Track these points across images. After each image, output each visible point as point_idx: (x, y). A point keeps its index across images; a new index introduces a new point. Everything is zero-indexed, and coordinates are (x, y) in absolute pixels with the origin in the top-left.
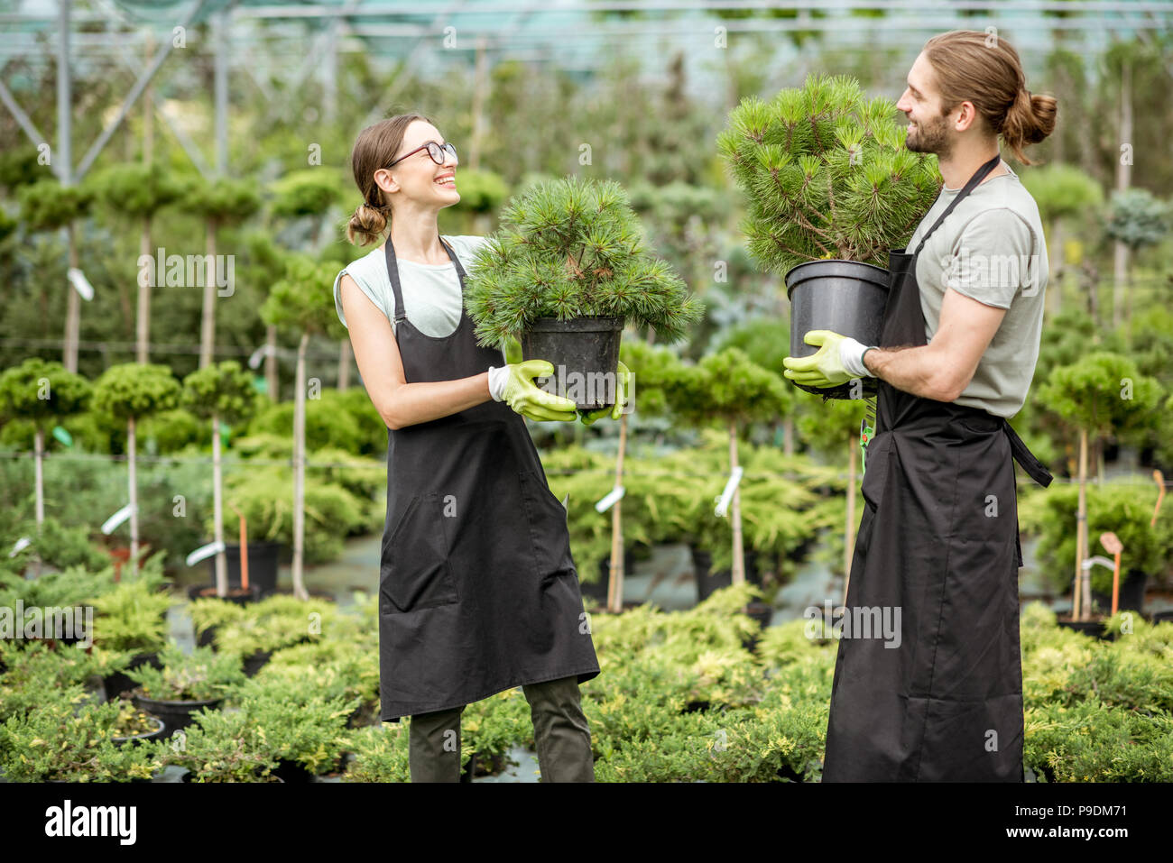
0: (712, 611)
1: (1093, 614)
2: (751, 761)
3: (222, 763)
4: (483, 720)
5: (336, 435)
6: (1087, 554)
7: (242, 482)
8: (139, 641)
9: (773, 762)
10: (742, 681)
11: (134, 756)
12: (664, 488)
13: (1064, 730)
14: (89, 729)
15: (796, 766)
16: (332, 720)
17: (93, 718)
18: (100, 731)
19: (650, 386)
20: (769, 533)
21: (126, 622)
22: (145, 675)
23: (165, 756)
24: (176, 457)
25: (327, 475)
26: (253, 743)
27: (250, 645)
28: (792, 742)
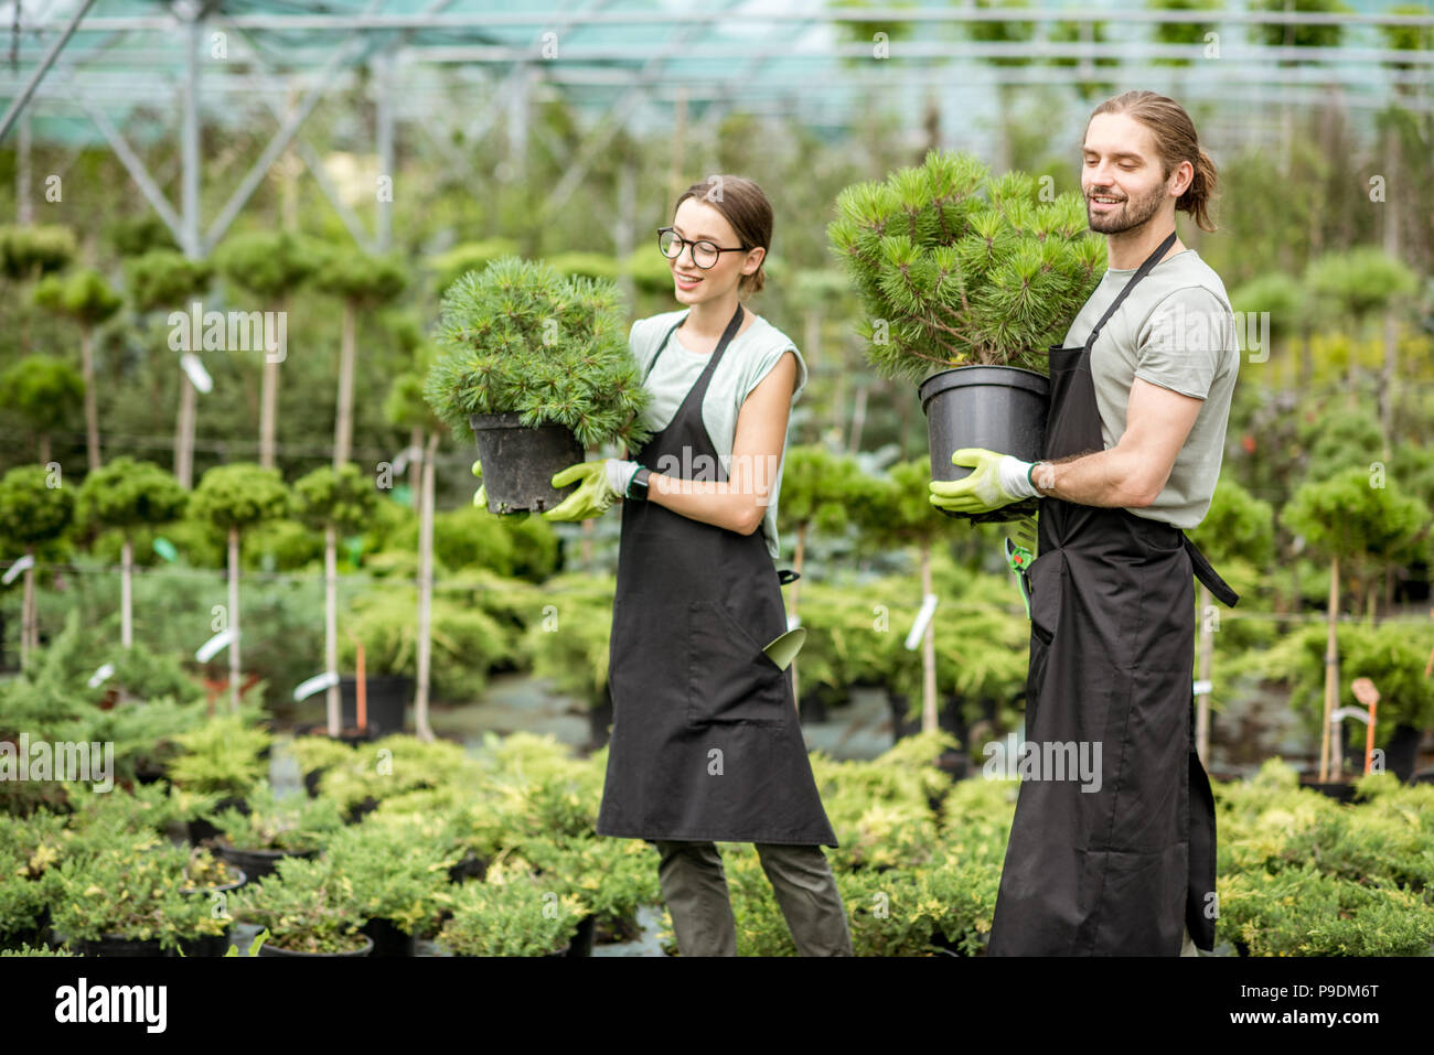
0: (898, 762)
1: (1344, 773)
2: (897, 927)
3: (300, 919)
4: (603, 878)
5: (484, 553)
6: (1337, 704)
7: (368, 606)
8: (229, 784)
9: (922, 928)
10: (910, 839)
11: (204, 909)
12: (855, 620)
13: (1263, 899)
14: (155, 878)
15: (950, 934)
16: (431, 874)
17: (159, 865)
18: (166, 880)
19: (829, 500)
20: (974, 675)
21: (215, 762)
22: (230, 821)
23: (237, 909)
24: (296, 575)
25: (469, 598)
26: (338, 897)
27: (359, 791)
28: (944, 906)
